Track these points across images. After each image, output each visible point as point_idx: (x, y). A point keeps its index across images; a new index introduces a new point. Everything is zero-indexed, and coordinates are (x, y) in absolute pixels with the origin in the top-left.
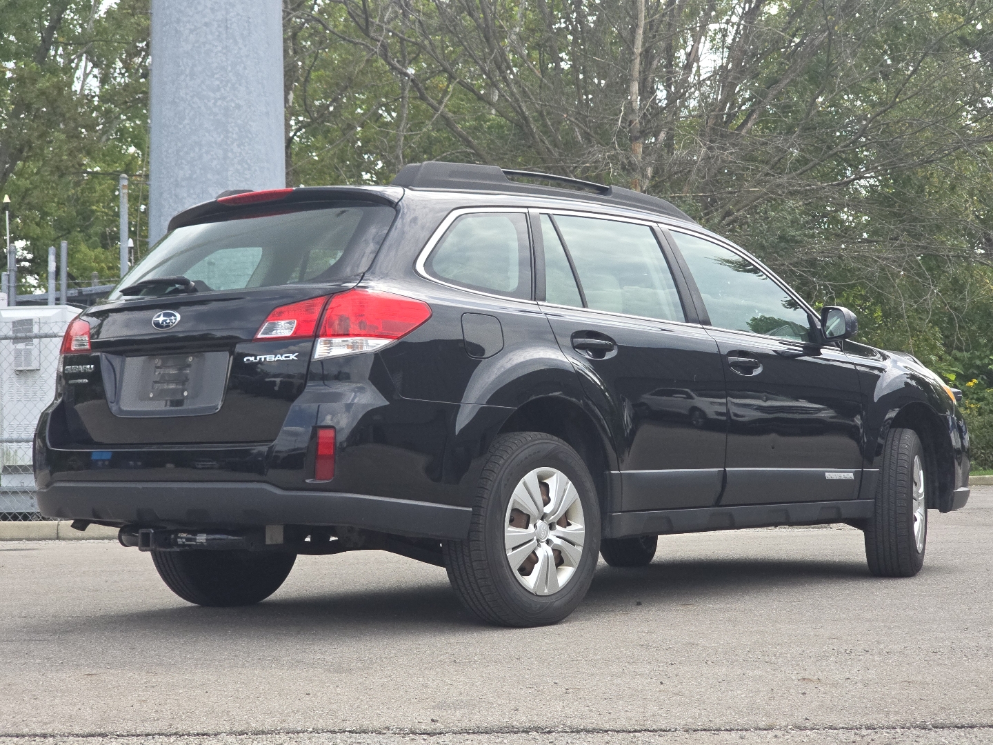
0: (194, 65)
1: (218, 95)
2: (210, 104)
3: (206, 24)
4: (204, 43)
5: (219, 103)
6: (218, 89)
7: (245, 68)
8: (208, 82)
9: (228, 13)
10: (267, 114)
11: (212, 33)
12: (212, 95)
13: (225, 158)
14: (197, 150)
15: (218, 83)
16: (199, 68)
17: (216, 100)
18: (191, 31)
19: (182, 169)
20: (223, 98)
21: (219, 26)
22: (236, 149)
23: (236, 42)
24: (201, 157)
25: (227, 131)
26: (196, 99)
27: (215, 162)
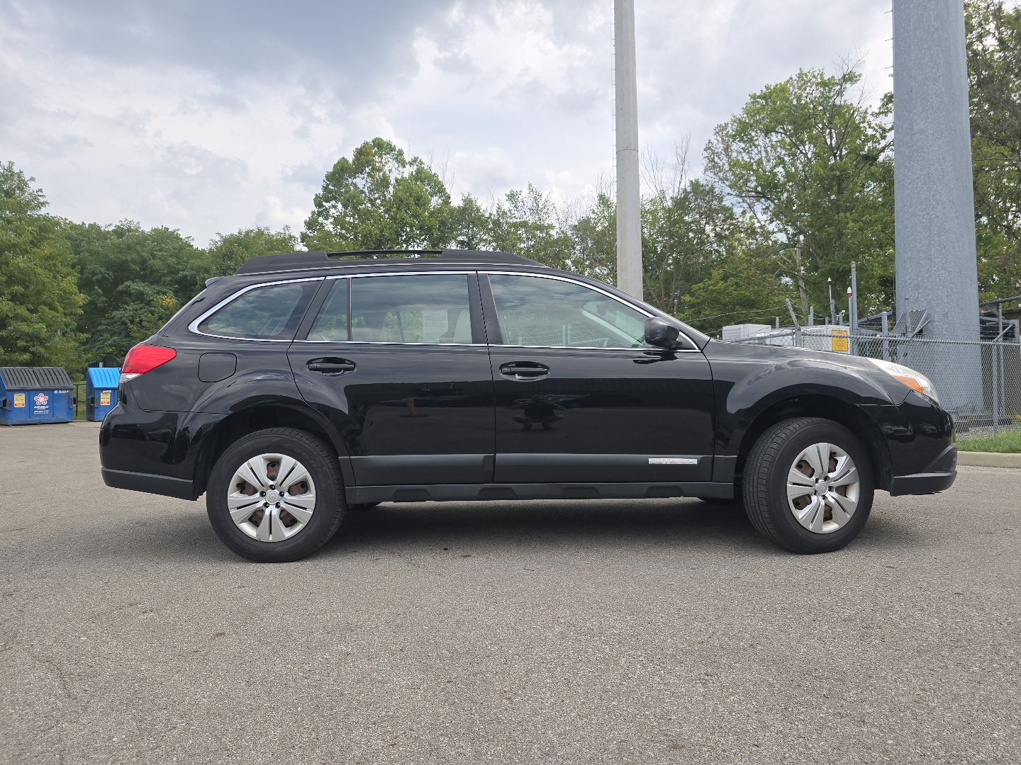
0: (912, 201)
1: (925, 213)
2: (921, 218)
3: (917, 178)
4: (917, 188)
5: (925, 217)
6: (925, 210)
7: (941, 196)
8: (919, 207)
9: (929, 169)
10: (957, 217)
11: (921, 182)
12: (922, 213)
13: (930, 244)
14: (914, 242)
15: (924, 206)
16: (914, 201)
17: (924, 216)
18: (910, 183)
19: (907, 253)
20: (928, 214)
21: (925, 177)
22: (936, 239)
23: (935, 183)
24: (916, 246)
25: (931, 230)
26: (913, 217)
27: (924, 247)
